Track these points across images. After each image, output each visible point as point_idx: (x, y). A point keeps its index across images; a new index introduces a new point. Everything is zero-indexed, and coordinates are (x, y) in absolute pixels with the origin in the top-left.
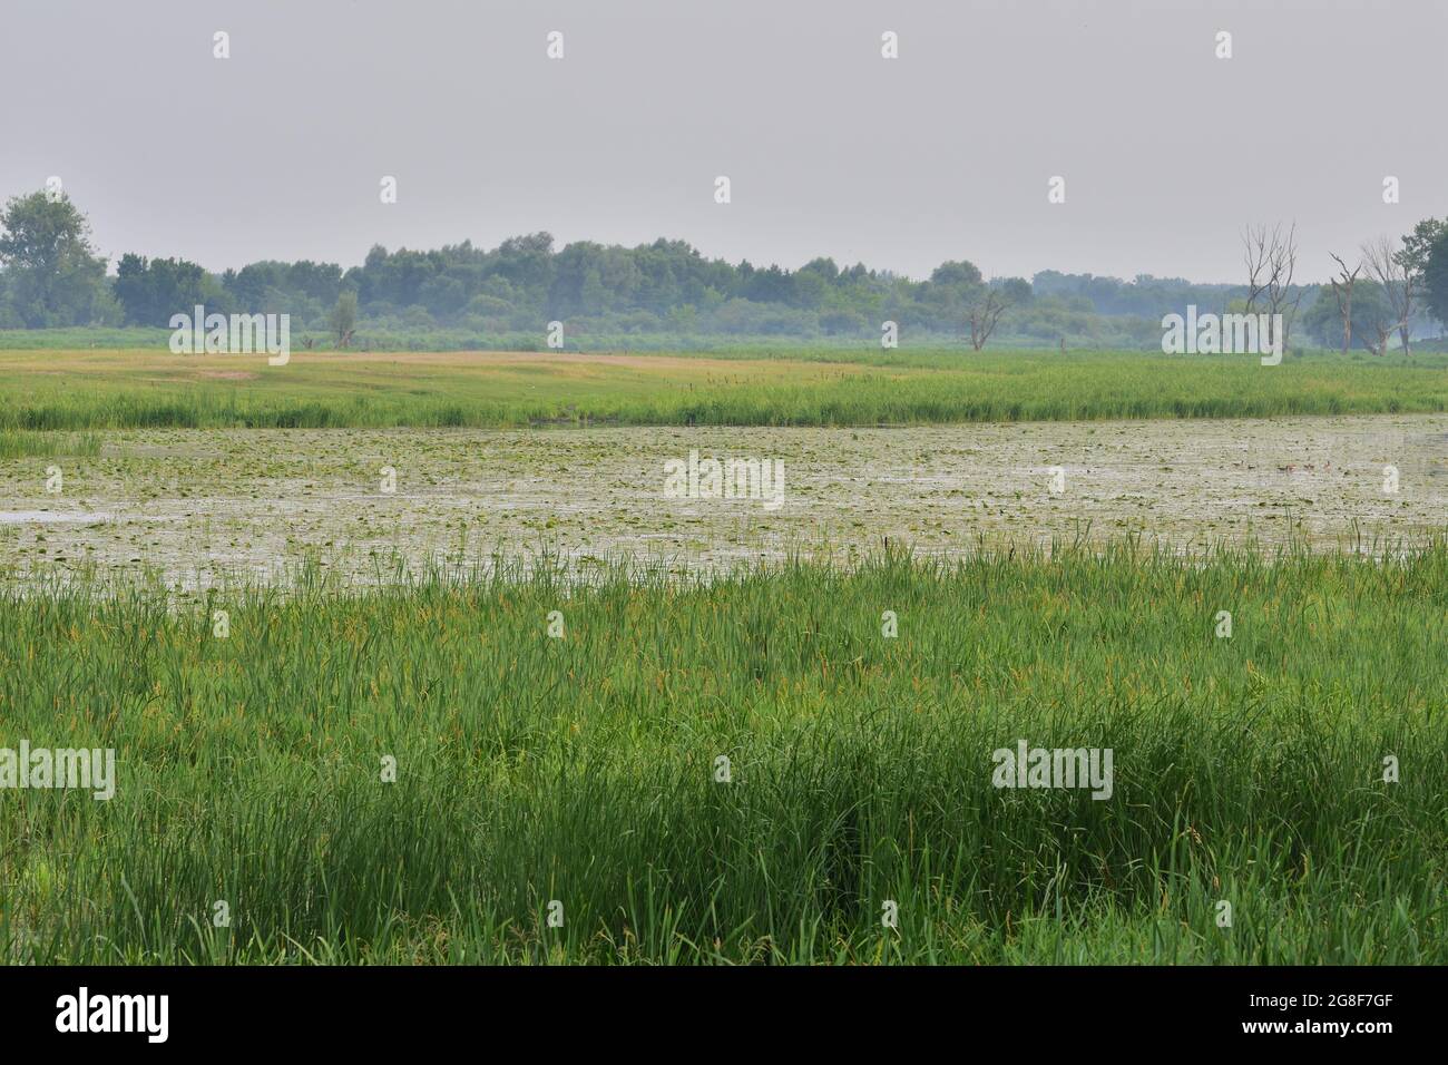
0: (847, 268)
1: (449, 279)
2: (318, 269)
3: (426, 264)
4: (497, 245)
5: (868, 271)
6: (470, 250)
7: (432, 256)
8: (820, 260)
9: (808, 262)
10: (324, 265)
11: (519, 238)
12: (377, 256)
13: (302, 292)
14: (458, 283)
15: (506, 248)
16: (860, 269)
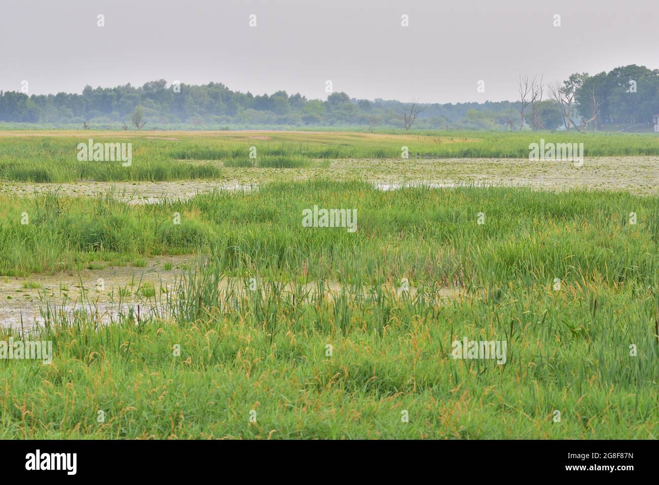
0: (292, 95)
1: (126, 100)
2: (68, 96)
3: (113, 93)
4: (142, 85)
5: (302, 96)
6: (130, 87)
7: (115, 90)
8: (280, 91)
9: (275, 92)
10: (71, 94)
11: (151, 82)
12: (88, 90)
13: (64, 106)
14: (130, 102)
15: (146, 87)
16: (298, 96)
